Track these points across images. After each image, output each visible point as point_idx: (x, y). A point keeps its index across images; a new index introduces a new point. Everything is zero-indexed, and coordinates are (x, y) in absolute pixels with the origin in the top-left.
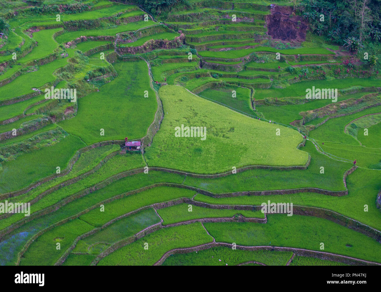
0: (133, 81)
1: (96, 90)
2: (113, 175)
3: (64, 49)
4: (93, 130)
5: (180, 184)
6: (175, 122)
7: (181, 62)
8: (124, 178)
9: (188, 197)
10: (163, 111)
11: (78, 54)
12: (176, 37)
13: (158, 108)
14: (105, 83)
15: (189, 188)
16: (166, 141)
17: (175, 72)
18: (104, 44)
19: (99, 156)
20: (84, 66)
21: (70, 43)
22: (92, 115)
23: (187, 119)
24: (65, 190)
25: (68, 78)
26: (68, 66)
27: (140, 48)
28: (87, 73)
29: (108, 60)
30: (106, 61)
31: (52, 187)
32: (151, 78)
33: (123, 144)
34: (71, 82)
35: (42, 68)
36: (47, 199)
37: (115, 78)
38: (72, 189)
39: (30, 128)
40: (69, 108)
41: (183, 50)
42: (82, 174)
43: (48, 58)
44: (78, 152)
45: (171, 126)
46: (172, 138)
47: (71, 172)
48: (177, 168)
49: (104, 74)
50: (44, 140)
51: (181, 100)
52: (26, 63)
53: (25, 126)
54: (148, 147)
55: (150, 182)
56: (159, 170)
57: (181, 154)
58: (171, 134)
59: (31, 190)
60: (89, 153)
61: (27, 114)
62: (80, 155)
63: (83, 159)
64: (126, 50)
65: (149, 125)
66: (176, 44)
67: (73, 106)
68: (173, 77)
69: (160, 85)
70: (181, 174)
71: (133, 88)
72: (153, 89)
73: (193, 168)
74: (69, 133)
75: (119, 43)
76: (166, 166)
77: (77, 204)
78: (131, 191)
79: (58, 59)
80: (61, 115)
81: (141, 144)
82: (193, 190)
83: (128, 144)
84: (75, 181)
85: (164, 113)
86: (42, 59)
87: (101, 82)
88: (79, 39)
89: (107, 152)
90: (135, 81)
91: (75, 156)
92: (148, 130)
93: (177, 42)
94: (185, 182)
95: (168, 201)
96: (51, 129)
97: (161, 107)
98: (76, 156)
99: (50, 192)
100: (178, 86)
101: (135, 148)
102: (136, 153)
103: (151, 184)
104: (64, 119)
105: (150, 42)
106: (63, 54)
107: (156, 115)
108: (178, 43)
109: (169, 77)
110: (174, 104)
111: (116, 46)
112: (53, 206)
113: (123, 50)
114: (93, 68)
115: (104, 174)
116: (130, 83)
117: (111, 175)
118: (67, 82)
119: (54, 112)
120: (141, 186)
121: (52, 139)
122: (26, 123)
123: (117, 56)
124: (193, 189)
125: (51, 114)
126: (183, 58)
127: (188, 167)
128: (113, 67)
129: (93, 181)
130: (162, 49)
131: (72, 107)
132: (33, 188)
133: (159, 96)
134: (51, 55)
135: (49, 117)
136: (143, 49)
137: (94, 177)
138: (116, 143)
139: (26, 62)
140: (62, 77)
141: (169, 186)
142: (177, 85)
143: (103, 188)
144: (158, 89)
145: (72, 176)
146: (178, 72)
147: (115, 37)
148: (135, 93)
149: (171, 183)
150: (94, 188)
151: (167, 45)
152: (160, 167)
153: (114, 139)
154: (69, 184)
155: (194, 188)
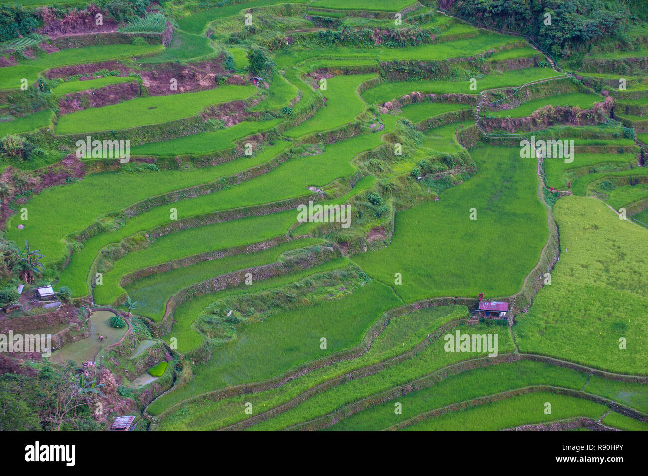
0: (505, 184)
1: (433, 198)
2: (449, 365)
3: (377, 115)
4: (419, 274)
5: (579, 390)
6: (581, 268)
7: (603, 153)
8: (469, 372)
9: (590, 416)
10: (559, 246)
11: (403, 126)
12: (596, 102)
13: (549, 240)
14: (452, 184)
15: (594, 400)
16: (559, 305)
17: (590, 172)
18: (455, 109)
19: (427, 324)
20: (412, 149)
21: (389, 103)
22: (419, 246)
23: (603, 264)
24: (354, 386)
25: (381, 170)
26: (381, 149)
27: (524, 120)
28: (418, 165)
29: (461, 141)
30: (457, 143)
31: (329, 380)
32: (542, 180)
33: (473, 306)
34: (386, 179)
35: (332, 149)
36: (317, 402)
37: (471, 176)
38: (368, 385)
39: (297, 263)
40: (376, 230)
41: (608, 130)
42: (389, 358)
43: (344, 131)
44: (386, 314)
45: (572, 275)
46: (570, 299)
47: (369, 353)
48: (575, 359)
49: (451, 168)
50: (322, 288)
51: (596, 227)
52: (300, 138)
53: (288, 258)
54: (523, 315)
55: (520, 382)
56: (540, 360)
57: (584, 331)
58: (569, 291)
59: (288, 381)
60: (406, 318)
61: (295, 235)
62: (389, 322)
63: (393, 330)
64: (497, 124)
65: (528, 272)
66: (596, 116)
67: (385, 225)
68: (584, 180)
69: (557, 196)
70: (582, 371)
71: (504, 198)
72: (543, 202)
73: (605, 360)
74: (372, 278)
75: (484, 108)
76: (553, 354)
77: (375, 415)
78: (480, 398)
79: (364, 134)
80: (360, 241)
81: (509, 308)
82: (602, 404)
83: (484, 305)
84: (374, 370)
85: (560, 251)
86: (332, 132)
87: (444, 182)
88: (408, 98)
89: (442, 318)
90: (509, 185)
91: (379, 322)
92: (526, 280)
93: (596, 112)
94: (587, 387)
95: (550, 421)
96: (337, 268)
97: (556, 238)
98: (381, 321)
99: (324, 388)
100: (594, 198)
101: (496, 313)
102: (499, 323)
103: (520, 387)
104: (365, 249)
105: (545, 111)
106: (375, 125)
107: (543, 252)
108: (599, 116)
109: (576, 181)
110: (581, 233)
111: (479, 115)
112: (326, 416)
113: (490, 123)
114: (430, 155)
115: (431, 360)
116: (500, 188)
117: (445, 364)
118: (377, 179)
119: (347, 235)
120: (501, 389)
121: (338, 287)
122: (291, 254)
123: (480, 134)
124: (603, 401)
125: (340, 239)
126: (607, 144)
127: (597, 359)
128: (469, 154)
129: (410, 373)
130: (568, 126)
131: (383, 228)
132: (291, 379)
133: (553, 216)
134: (350, 125)
135: (336, 244)
136: (531, 123)
137: (411, 365)
138: (461, 302)
139: (301, 136)
140: (369, 168)
141: (555, 392)
142: (592, 198)
143: (427, 388)
144: (554, 203)
145: (369, 361)
146: (595, 172)
147: (478, 96)
148: (508, 208)
149: (560, 386)
150: (409, 387)
151: (578, 117)
152: (541, 355)
153: (457, 295)
154: (362, 374)
155: (604, 399)
